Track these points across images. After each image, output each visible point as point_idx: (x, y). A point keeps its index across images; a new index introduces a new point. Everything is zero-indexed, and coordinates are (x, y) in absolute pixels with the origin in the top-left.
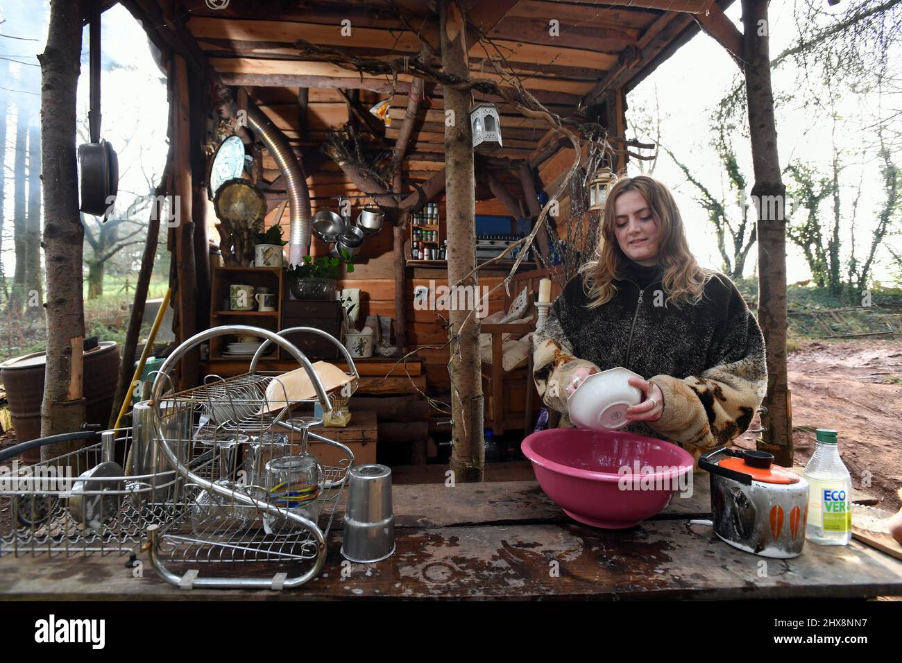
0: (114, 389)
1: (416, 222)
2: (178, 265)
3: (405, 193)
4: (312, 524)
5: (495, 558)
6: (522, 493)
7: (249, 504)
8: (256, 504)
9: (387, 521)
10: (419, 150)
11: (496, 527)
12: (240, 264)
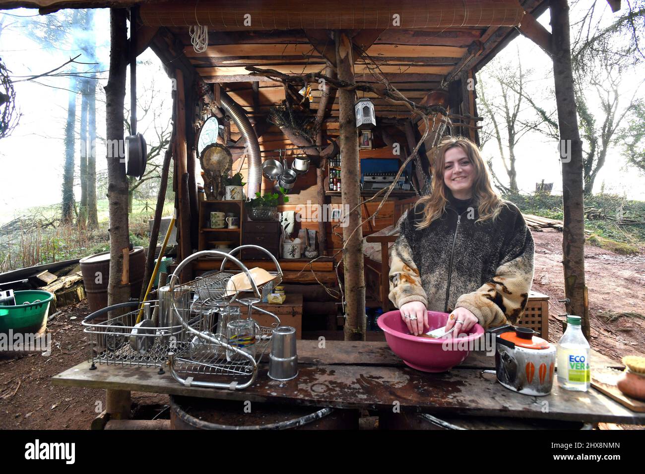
0: (143, 276)
1: (332, 165)
2: (179, 200)
3: (324, 145)
4: (251, 357)
5: (353, 383)
6: (381, 349)
7: (216, 344)
8: (221, 344)
9: (293, 358)
10: (332, 116)
11: (359, 367)
12: (216, 198)
